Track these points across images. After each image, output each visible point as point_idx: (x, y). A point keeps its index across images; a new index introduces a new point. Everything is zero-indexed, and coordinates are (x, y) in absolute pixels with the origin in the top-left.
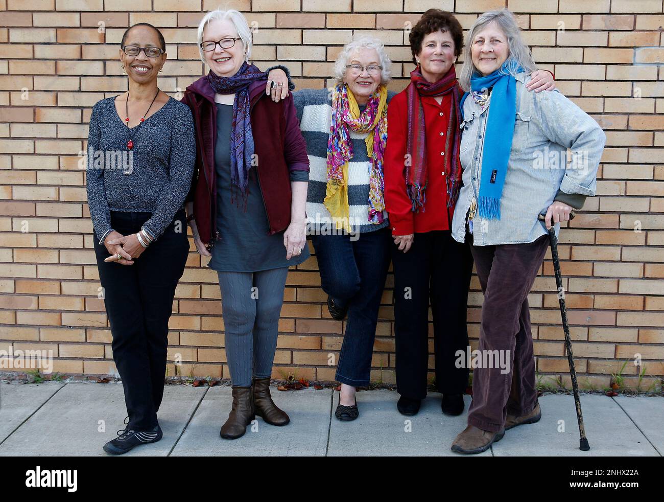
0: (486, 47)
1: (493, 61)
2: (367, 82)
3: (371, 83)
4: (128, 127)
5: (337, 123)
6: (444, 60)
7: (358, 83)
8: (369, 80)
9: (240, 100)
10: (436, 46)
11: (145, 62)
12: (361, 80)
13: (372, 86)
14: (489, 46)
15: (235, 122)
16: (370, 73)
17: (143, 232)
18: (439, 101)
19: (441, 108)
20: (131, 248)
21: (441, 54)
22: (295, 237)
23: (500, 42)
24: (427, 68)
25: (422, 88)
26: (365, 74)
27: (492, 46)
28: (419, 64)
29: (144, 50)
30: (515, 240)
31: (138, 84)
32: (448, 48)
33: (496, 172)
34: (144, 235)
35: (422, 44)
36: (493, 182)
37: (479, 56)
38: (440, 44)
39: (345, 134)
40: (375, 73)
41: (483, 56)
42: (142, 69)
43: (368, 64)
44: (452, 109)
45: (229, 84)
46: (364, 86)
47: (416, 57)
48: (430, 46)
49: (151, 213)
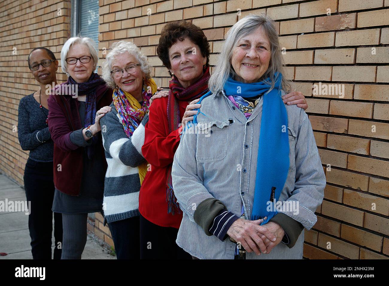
2: (130, 80)
3: (135, 80)
5: (124, 116)
7: (123, 83)
8: (131, 78)
12: (124, 80)
13: (136, 81)
16: (130, 73)
26: (125, 74)
39: (136, 123)
40: (133, 71)
43: (125, 66)
46: (129, 85)
48: (175, 57)
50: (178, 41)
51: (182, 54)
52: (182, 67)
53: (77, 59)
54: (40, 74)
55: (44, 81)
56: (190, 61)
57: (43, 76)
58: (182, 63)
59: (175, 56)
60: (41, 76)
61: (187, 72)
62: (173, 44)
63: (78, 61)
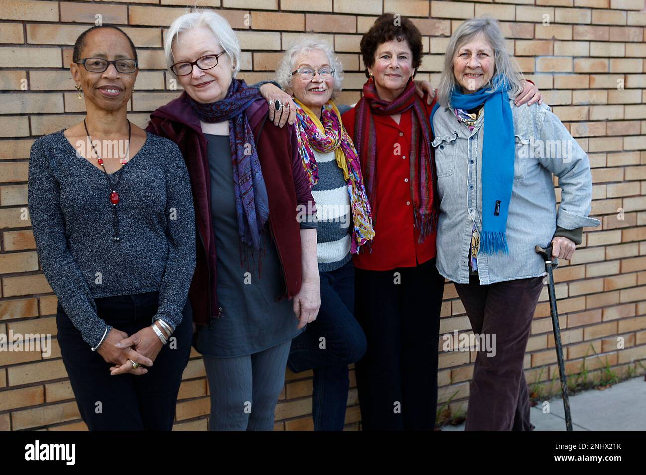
0: (473, 62)
1: (479, 77)
4: (105, 173)
6: (400, 74)
9: (238, 129)
10: (391, 57)
11: (116, 81)
14: (476, 60)
15: (236, 159)
17: (161, 322)
18: (397, 119)
19: (399, 128)
20: (148, 349)
21: (397, 68)
22: (311, 302)
23: (488, 55)
24: (381, 83)
25: (377, 108)
27: (480, 60)
28: (373, 77)
29: (114, 63)
30: (525, 274)
31: (106, 112)
32: (405, 59)
33: (499, 202)
34: (164, 326)
35: (375, 55)
36: (497, 214)
37: (464, 70)
38: (396, 56)
41: (468, 71)
42: (113, 91)
44: (414, 129)
45: (224, 109)
47: (369, 69)
49: (157, 292)
50: (395, 40)
51: (394, 57)
52: (388, 71)
53: (192, 64)
54: (103, 83)
55: (108, 102)
56: (400, 68)
57: (109, 91)
58: (391, 68)
59: (384, 56)
60: (104, 88)
61: (391, 80)
62: (387, 41)
63: (195, 66)
